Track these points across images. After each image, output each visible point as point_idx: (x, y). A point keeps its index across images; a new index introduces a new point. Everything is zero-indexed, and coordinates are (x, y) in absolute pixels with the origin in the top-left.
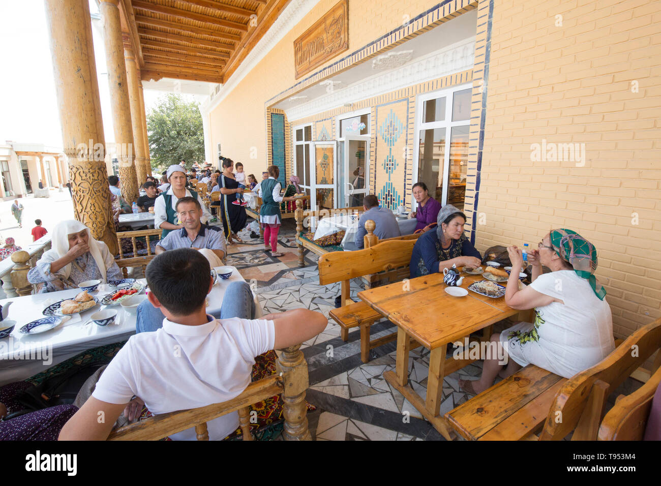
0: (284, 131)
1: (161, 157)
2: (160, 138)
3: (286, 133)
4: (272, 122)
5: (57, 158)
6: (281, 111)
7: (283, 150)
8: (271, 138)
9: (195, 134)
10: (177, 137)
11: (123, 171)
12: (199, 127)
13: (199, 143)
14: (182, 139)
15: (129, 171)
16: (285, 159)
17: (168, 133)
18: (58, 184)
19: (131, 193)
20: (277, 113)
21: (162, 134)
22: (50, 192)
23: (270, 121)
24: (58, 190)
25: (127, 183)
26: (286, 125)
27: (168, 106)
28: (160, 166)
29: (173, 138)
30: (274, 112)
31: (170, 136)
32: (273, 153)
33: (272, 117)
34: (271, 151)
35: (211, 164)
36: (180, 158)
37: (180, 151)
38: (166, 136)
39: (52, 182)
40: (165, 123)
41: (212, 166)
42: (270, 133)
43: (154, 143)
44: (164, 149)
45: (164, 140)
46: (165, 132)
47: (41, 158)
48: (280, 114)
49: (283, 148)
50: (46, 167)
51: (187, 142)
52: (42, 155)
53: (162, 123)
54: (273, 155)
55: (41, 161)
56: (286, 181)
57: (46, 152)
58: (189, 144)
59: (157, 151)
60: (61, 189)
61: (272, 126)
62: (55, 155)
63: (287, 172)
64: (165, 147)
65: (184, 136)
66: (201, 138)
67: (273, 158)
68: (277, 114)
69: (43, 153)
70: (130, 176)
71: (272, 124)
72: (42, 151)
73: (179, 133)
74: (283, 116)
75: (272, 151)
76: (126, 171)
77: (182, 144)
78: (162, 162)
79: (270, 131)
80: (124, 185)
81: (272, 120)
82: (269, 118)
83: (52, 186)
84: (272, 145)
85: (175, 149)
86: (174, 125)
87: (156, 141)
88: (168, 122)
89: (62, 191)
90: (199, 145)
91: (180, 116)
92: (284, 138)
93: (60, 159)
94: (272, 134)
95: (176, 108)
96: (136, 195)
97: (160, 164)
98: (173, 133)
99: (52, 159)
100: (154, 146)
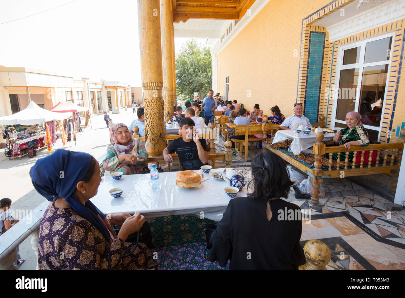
0: (323, 54)
1: (182, 88)
2: (182, 75)
3: (325, 56)
4: (310, 42)
5: (125, 90)
6: (322, 29)
7: (320, 77)
8: (307, 63)
9: (205, 71)
10: (194, 74)
11: (148, 103)
12: (209, 66)
13: (208, 77)
14: (197, 75)
15: (155, 104)
16: (320, 88)
17: (188, 71)
18: (124, 105)
19: (155, 132)
20: (317, 31)
21: (183, 73)
22: (120, 111)
23: (308, 41)
24: (124, 109)
25: (151, 119)
26: (326, 46)
27: (188, 52)
28: (181, 95)
29: (190, 74)
30: (314, 31)
31: (189, 73)
32: (307, 81)
33: (310, 37)
34: (305, 78)
35: (219, 94)
36: (194, 89)
37: (195, 84)
38: (186, 73)
39: (122, 104)
40: (186, 64)
41: (220, 95)
42: (307, 57)
43: (178, 79)
44: (184, 82)
45: (185, 76)
46: (186, 70)
47: (117, 90)
48: (321, 32)
49: (320, 75)
50: (119, 95)
51: (200, 77)
52: (117, 88)
53: (184, 63)
54: (307, 84)
55: (117, 91)
56: (318, 115)
57: (119, 86)
58: (202, 78)
59: (180, 84)
60: (126, 108)
61: (309, 48)
62: (124, 88)
63: (320, 104)
64: (185, 81)
65: (198, 73)
66: (210, 74)
67: (306, 87)
68: (317, 33)
69: (118, 87)
70: (155, 110)
71: (310, 45)
72: (117, 86)
73: (194, 71)
74: (323, 35)
75: (307, 78)
76: (151, 103)
77: (196, 79)
78: (182, 92)
79: (307, 53)
80: (148, 122)
81: (310, 40)
82: (307, 38)
83: (122, 107)
84: (307, 71)
85: (191, 83)
86: (192, 65)
87: (179, 77)
88: (188, 63)
89: (127, 110)
90: (208, 79)
91: (196, 58)
92: (323, 62)
93: (127, 90)
94: (309, 58)
95: (193, 53)
96: (161, 134)
97: (181, 94)
98: (191, 70)
99: (122, 90)
100: (178, 81)
